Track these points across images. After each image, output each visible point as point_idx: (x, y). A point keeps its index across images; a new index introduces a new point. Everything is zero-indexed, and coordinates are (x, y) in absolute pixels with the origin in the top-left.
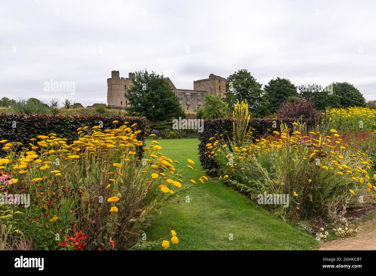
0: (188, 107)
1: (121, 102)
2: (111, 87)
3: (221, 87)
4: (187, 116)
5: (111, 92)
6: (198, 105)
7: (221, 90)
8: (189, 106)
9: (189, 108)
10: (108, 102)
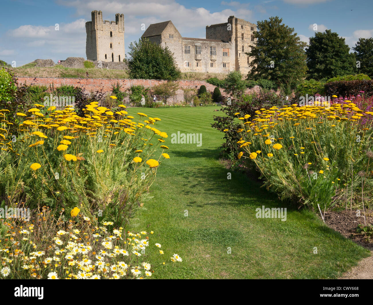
0: (197, 63)
1: (106, 55)
2: (91, 34)
3: (244, 35)
4: (183, 76)
5: (92, 41)
6: (211, 60)
7: (244, 38)
8: (199, 62)
9: (199, 64)
10: (87, 55)
